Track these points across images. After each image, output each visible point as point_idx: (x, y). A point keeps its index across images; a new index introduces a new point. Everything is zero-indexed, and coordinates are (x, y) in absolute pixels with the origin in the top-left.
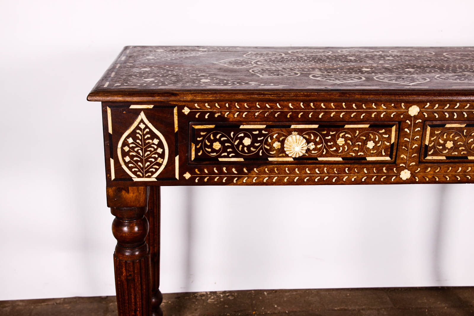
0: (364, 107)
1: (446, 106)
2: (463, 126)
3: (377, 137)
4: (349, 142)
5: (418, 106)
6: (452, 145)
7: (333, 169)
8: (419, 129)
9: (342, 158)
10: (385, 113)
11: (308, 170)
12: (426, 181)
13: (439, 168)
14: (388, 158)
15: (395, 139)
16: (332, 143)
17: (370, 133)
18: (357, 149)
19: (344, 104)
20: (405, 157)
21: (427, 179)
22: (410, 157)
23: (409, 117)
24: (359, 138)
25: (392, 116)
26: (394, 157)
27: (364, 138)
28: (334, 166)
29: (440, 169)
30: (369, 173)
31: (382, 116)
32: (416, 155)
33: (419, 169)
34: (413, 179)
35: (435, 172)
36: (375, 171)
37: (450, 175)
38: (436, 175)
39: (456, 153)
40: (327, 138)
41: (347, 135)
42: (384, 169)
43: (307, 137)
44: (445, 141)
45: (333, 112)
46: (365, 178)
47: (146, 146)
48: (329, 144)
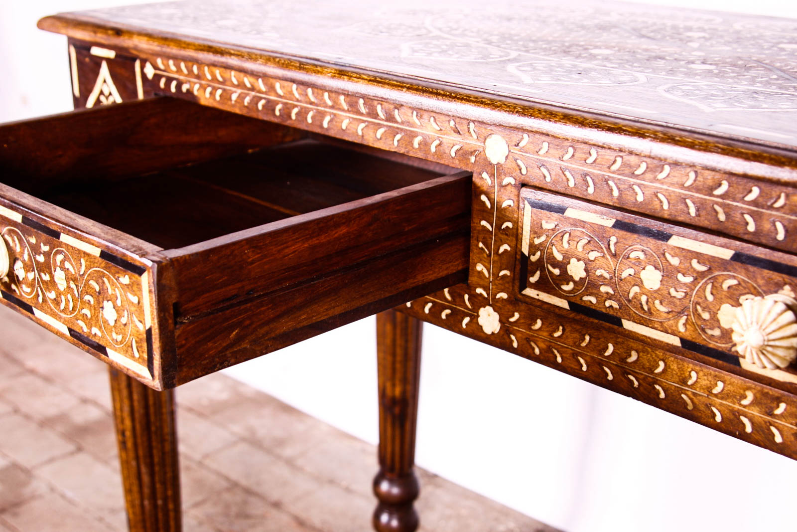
0: (398, 119)
1: (566, 152)
2: (608, 223)
5: (504, 138)
6: (583, 274)
8: (511, 203)
10: (437, 142)
12: (534, 353)
13: (561, 328)
19: (361, 102)
20: (486, 273)
21: (537, 351)
22: (496, 276)
23: (488, 166)
25: (453, 153)
29: (564, 330)
31: (433, 148)
32: (507, 273)
33: (517, 315)
34: (506, 337)
35: (551, 335)
37: (587, 358)
38: (556, 347)
39: (593, 300)
44: (568, 256)
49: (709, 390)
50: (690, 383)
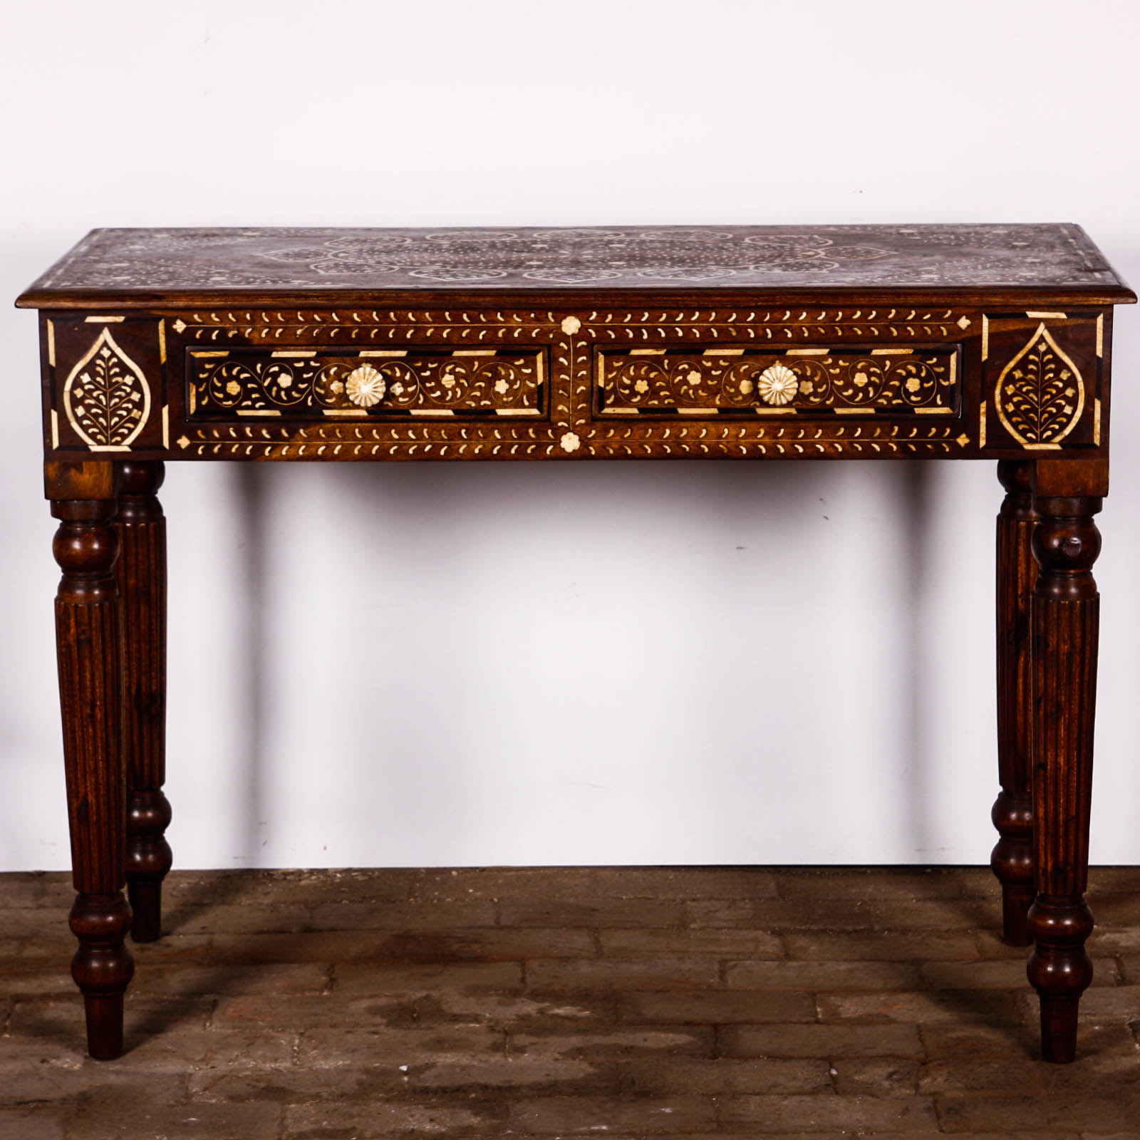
0: (483, 320)
1: (626, 317)
2: (662, 352)
3: (511, 372)
4: (463, 381)
5: (577, 316)
6: (646, 388)
7: (439, 431)
8: (584, 358)
9: (454, 411)
10: (520, 330)
11: (396, 433)
12: (609, 455)
13: (629, 430)
14: (535, 412)
15: (544, 377)
16: (433, 384)
17: (498, 365)
18: (478, 394)
19: (447, 314)
20: (566, 410)
21: (611, 451)
22: (575, 410)
23: (565, 337)
24: (480, 374)
25: (534, 335)
26: (545, 409)
27: (490, 375)
28: (440, 425)
29: (631, 432)
30: (503, 438)
31: (516, 335)
32: (584, 405)
33: (594, 432)
34: (585, 450)
35: (622, 437)
36: (514, 434)
37: (651, 444)
38: (627, 444)
39: (656, 402)
40: (423, 374)
41: (458, 370)
42: (531, 431)
43: (389, 372)
44: (633, 381)
45: (430, 328)
46: (498, 447)
47: (111, 388)
48: (428, 385)
49: (737, 436)
50: (724, 436)
